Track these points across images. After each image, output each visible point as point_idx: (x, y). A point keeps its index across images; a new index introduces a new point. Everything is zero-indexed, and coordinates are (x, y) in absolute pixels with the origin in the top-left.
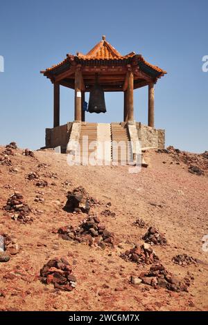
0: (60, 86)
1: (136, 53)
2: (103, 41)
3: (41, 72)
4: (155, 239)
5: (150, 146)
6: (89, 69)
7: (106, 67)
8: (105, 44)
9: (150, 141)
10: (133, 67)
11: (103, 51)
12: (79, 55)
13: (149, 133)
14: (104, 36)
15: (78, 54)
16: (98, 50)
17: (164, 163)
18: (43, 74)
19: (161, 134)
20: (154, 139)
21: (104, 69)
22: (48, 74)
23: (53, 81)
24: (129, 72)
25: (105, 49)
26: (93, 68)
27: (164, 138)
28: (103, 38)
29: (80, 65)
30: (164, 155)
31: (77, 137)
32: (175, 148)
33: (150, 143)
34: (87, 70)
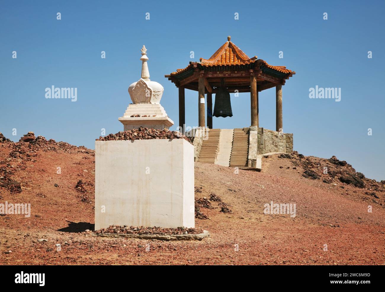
0: (185, 89)
1: (258, 58)
2: (228, 42)
3: (166, 76)
4: (215, 199)
5: (276, 151)
6: (213, 74)
7: (229, 72)
8: (230, 45)
9: (276, 146)
10: (256, 72)
11: (228, 53)
12: (203, 61)
13: (274, 138)
14: (230, 37)
15: (201, 60)
16: (223, 52)
17: (281, 167)
18: (167, 78)
19: (289, 138)
20: (280, 144)
21: (227, 74)
22: (172, 78)
23: (178, 85)
24: (252, 77)
25: (230, 51)
26: (216, 73)
27: (292, 142)
28: (229, 39)
29: (203, 72)
30: (286, 160)
31: (199, 144)
32: (299, 153)
33: (276, 148)
34: (210, 76)
